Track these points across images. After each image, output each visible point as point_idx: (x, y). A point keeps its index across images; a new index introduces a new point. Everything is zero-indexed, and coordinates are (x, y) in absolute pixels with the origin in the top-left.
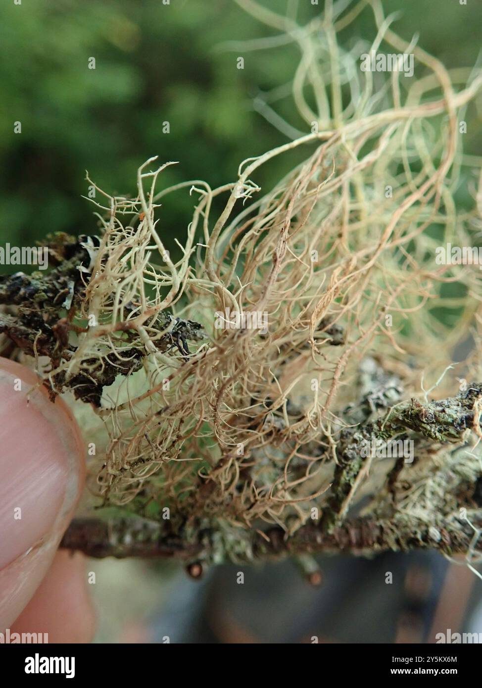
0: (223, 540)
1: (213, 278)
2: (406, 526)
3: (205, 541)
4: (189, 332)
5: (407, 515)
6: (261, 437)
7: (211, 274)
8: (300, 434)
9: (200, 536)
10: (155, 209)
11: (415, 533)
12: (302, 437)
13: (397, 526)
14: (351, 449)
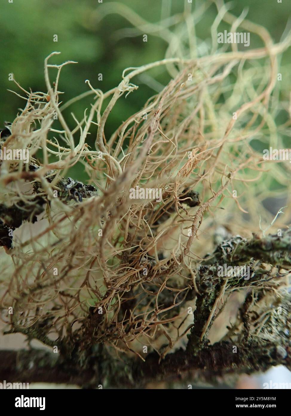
0: (110, 367)
1: (102, 149)
2: (257, 347)
3: (95, 367)
4: (84, 192)
5: (257, 337)
6: (137, 273)
7: (101, 147)
8: (168, 269)
9: (91, 363)
10: (59, 95)
11: (265, 352)
12: (169, 271)
13: (250, 347)
14: (208, 280)
